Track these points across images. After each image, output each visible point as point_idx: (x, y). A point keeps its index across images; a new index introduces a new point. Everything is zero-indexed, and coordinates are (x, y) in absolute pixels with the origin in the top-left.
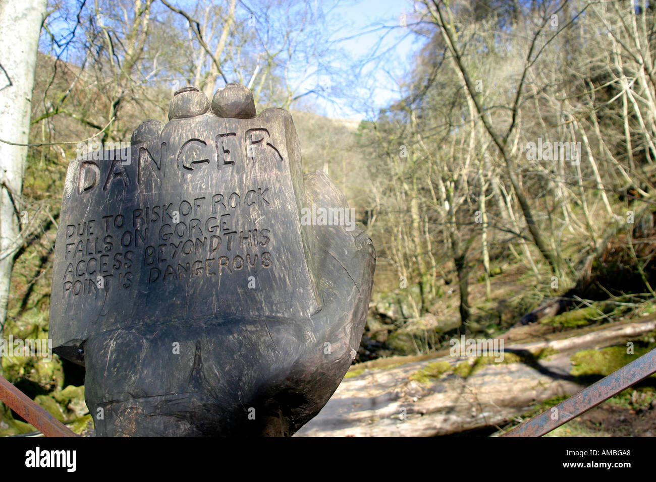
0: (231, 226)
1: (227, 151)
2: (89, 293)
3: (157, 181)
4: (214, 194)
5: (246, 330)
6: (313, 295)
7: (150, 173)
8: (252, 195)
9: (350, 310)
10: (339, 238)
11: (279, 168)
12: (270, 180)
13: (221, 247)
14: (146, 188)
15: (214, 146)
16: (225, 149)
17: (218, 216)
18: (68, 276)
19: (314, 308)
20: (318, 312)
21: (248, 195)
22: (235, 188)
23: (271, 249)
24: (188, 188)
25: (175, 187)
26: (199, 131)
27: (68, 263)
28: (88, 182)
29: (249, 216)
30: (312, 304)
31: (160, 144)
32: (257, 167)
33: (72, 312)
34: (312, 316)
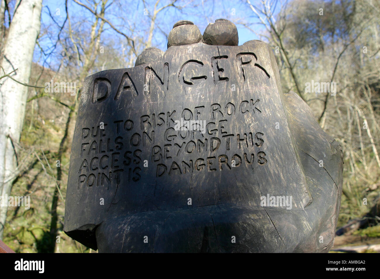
0: (229, 130)
1: (221, 70)
2: (102, 184)
3: (161, 92)
4: (212, 103)
5: (250, 218)
6: (305, 189)
7: (155, 86)
8: (245, 104)
9: (334, 203)
10: (318, 143)
11: (268, 83)
12: (260, 93)
13: (221, 147)
14: (152, 99)
15: (210, 65)
16: (220, 67)
17: (217, 122)
18: (82, 170)
19: (307, 201)
20: (309, 204)
21: (241, 105)
22: (230, 98)
23: (265, 149)
24: (188, 98)
25: (177, 97)
26: (196, 54)
27: (83, 160)
28: (101, 94)
29: (244, 122)
30: (305, 197)
31: (163, 64)
32: (248, 83)
33: (87, 201)
34: (305, 207)
